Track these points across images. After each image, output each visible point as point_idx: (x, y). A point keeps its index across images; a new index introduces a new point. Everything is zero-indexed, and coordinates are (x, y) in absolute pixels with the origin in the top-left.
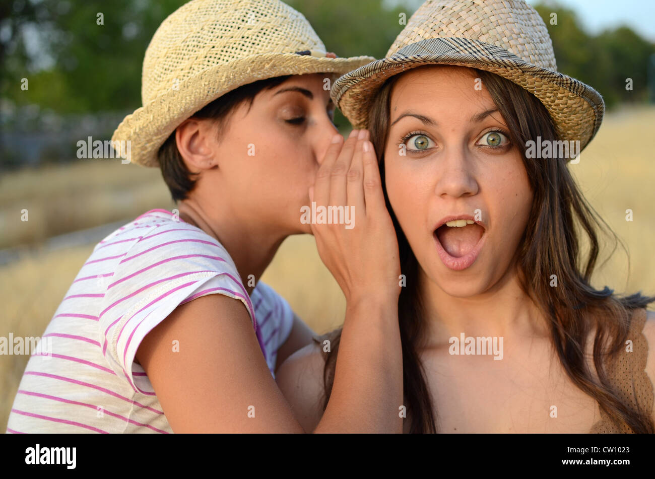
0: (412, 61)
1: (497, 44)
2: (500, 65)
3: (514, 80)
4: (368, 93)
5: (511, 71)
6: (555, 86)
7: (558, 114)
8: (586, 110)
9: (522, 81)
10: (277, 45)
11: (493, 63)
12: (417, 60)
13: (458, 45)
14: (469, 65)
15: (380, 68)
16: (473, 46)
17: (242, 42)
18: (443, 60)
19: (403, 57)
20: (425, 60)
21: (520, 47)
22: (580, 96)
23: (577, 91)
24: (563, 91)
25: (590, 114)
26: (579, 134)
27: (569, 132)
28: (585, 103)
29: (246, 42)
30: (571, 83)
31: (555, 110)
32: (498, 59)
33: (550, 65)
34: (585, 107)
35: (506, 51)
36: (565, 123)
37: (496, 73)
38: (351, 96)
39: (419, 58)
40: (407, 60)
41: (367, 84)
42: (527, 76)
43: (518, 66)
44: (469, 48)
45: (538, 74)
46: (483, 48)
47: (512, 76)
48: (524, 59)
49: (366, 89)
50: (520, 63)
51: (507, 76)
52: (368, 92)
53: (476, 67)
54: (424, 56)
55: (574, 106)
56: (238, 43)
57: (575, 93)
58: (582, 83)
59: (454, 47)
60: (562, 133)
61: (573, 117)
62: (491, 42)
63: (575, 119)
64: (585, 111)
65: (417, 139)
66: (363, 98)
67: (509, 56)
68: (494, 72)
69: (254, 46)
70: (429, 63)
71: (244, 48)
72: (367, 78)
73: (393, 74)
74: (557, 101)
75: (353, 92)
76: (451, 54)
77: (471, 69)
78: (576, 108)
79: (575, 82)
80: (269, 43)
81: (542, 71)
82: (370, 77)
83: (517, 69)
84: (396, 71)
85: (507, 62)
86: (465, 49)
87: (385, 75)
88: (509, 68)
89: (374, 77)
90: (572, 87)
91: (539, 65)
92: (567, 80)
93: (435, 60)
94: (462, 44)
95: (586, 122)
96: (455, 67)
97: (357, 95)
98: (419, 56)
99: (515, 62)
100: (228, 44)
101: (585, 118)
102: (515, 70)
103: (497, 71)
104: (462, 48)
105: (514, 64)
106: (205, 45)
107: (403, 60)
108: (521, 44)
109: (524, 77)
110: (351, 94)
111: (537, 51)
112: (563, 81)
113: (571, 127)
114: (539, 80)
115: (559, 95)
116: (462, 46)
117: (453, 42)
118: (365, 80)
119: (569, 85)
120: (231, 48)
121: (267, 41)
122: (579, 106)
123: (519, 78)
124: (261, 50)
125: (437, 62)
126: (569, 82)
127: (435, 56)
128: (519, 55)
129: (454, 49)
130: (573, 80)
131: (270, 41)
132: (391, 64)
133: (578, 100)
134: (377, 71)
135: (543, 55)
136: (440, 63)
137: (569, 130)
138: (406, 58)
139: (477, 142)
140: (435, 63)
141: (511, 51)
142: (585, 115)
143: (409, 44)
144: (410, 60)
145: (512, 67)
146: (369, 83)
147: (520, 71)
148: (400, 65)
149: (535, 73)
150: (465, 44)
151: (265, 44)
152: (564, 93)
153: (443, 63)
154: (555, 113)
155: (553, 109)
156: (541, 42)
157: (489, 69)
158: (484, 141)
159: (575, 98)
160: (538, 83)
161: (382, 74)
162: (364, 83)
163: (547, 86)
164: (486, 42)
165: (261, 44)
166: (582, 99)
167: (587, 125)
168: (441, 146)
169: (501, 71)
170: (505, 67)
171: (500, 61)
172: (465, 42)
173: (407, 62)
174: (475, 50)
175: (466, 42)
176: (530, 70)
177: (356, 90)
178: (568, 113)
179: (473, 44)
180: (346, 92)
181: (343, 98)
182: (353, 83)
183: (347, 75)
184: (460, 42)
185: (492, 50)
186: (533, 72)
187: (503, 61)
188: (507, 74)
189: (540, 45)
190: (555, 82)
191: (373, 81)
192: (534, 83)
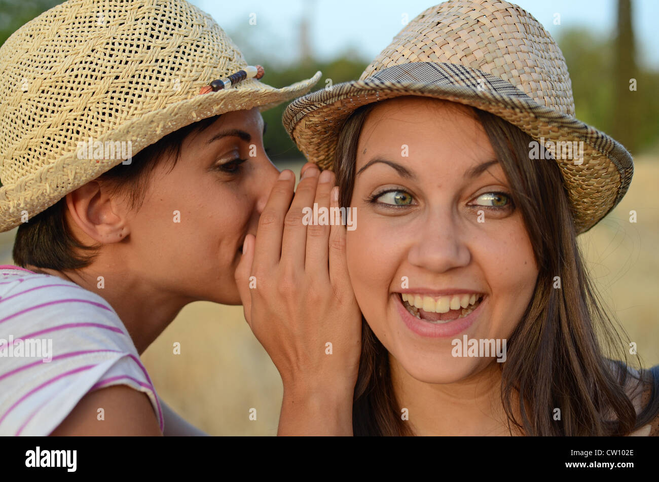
0: (389, 88)
1: (505, 77)
2: (506, 104)
3: (522, 126)
4: (330, 125)
5: (520, 115)
7: (575, 176)
9: (533, 129)
10: (203, 67)
11: (497, 101)
12: (395, 88)
13: (452, 74)
14: (465, 101)
16: (473, 77)
17: (157, 68)
18: (431, 91)
19: (377, 82)
20: (406, 89)
21: (533, 85)
22: (606, 155)
23: (603, 149)
25: (616, 179)
26: (597, 204)
27: (585, 200)
28: (611, 165)
29: (161, 67)
30: (598, 138)
31: (571, 170)
32: (505, 97)
33: (568, 112)
34: (610, 170)
35: (514, 87)
36: (581, 188)
37: (499, 115)
38: (308, 127)
39: (399, 85)
40: (383, 86)
41: (328, 112)
42: (540, 124)
43: (530, 108)
44: (467, 79)
45: (556, 122)
46: (485, 80)
47: (520, 121)
48: (536, 100)
49: (327, 118)
50: (533, 105)
51: (514, 121)
52: (330, 123)
53: (474, 105)
54: (405, 83)
55: (597, 168)
56: (150, 69)
57: (601, 151)
58: (612, 139)
59: (447, 76)
60: (576, 200)
61: (593, 181)
62: (496, 74)
63: (595, 185)
64: (609, 175)
66: (323, 130)
67: (518, 95)
68: (497, 113)
69: (174, 72)
70: (412, 93)
71: (161, 76)
72: (329, 104)
73: (364, 103)
76: (443, 85)
77: (467, 106)
78: (599, 170)
79: (603, 137)
80: (193, 66)
81: (561, 117)
82: (333, 104)
83: (529, 113)
84: (369, 100)
85: (516, 102)
86: (462, 80)
87: (352, 104)
88: (518, 110)
89: (338, 105)
90: (598, 143)
91: (558, 110)
92: (592, 133)
93: (421, 90)
94: (458, 73)
95: (609, 190)
96: (446, 102)
97: (316, 125)
98: (399, 82)
99: (527, 103)
100: (138, 72)
101: (608, 185)
102: (526, 114)
103: (501, 113)
104: (457, 78)
105: (525, 105)
106: (103, 75)
107: (377, 86)
108: (535, 81)
109: (536, 124)
110: (307, 123)
111: (554, 92)
112: (587, 133)
113: (589, 194)
114: (556, 129)
116: (457, 75)
117: (447, 69)
118: (327, 107)
119: (594, 140)
120: (142, 76)
121: (190, 63)
122: (603, 169)
123: (529, 124)
124: (184, 77)
125: (422, 92)
126: (595, 135)
127: (420, 84)
128: (531, 95)
129: (447, 78)
130: (601, 134)
131: (193, 63)
132: (361, 90)
133: (601, 160)
134: (342, 97)
135: (560, 98)
136: (426, 94)
137: (586, 198)
138: (382, 83)
139: (470, 202)
140: (419, 94)
141: (521, 88)
142: (608, 180)
143: (389, 66)
144: (386, 86)
145: (522, 108)
146: (332, 111)
147: (532, 115)
148: (373, 92)
149: (552, 120)
150: (462, 73)
151: (188, 68)
153: (430, 95)
154: (571, 174)
155: (567, 169)
156: (560, 81)
157: (491, 109)
159: (599, 157)
160: (554, 134)
161: (350, 102)
162: (325, 110)
163: (565, 138)
164: (490, 73)
165: (183, 68)
166: (608, 160)
167: (610, 192)
168: (422, 204)
169: (506, 113)
170: (513, 108)
171: (507, 99)
172: (461, 71)
173: (382, 89)
174: (474, 82)
175: (463, 71)
176: (546, 115)
177: (315, 120)
178: (588, 176)
179: (473, 74)
180: (301, 119)
181: (298, 128)
182: (311, 109)
183: (304, 97)
184: (456, 70)
185: (496, 85)
186: (549, 118)
187: (511, 100)
188: (514, 117)
189: (557, 85)
190: (576, 134)
191: (338, 109)
192: (549, 133)
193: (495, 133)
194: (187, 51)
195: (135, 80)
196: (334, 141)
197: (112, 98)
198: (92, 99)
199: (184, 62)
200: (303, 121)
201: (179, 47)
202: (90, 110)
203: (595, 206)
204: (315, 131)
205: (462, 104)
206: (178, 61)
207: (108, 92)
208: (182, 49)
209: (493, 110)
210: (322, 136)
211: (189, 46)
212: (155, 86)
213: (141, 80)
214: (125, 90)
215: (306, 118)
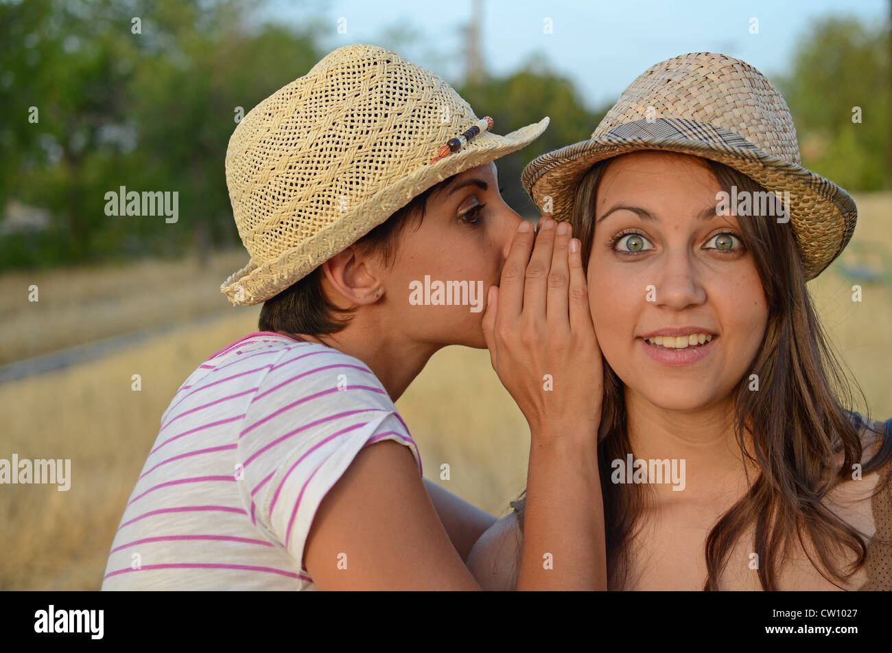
0: (631, 144)
1: (734, 130)
2: (737, 155)
3: (752, 175)
4: (569, 179)
5: (750, 165)
6: (802, 185)
7: (802, 220)
8: (835, 218)
9: (762, 177)
10: (439, 127)
11: (729, 153)
12: (636, 143)
13: (685, 128)
14: (700, 154)
15: (590, 150)
16: (704, 131)
17: (396, 134)
18: (669, 146)
19: (620, 139)
20: (646, 144)
21: (760, 136)
22: (830, 199)
23: (827, 194)
24: (810, 192)
25: (840, 223)
27: (813, 244)
28: (836, 209)
29: (400, 132)
30: (821, 184)
31: (798, 215)
32: (736, 149)
33: (794, 160)
34: (835, 213)
35: (743, 139)
36: (809, 232)
37: (730, 165)
38: (549, 182)
39: (640, 141)
40: (625, 142)
41: (570, 167)
42: (768, 172)
43: (759, 158)
44: (699, 132)
45: (782, 170)
46: (715, 134)
47: (749, 170)
48: (764, 150)
49: (567, 173)
50: (761, 155)
51: (744, 170)
52: (570, 177)
53: (707, 156)
54: (646, 139)
55: (822, 212)
56: (390, 136)
57: (825, 195)
58: (834, 185)
59: (681, 130)
60: (804, 244)
61: (819, 225)
62: (726, 127)
63: (821, 228)
65: (629, 239)
66: (563, 184)
67: (747, 146)
68: (728, 163)
69: (412, 136)
70: (651, 147)
71: (401, 141)
72: (573, 160)
73: (604, 158)
74: (801, 205)
75: (552, 176)
76: (677, 139)
77: (700, 158)
78: (824, 214)
79: (826, 183)
80: (429, 128)
81: (787, 166)
82: (576, 160)
83: (757, 162)
84: (609, 154)
85: (746, 153)
86: (695, 134)
87: (593, 159)
88: (747, 160)
89: (581, 160)
90: (822, 188)
91: (784, 159)
92: (816, 179)
93: (660, 145)
94: (690, 127)
95: (835, 233)
97: (557, 180)
98: (640, 138)
99: (756, 154)
100: (379, 140)
101: (833, 228)
102: (755, 163)
103: (732, 163)
104: (690, 132)
105: (755, 156)
106: (347, 147)
107: (620, 142)
108: (762, 133)
109: (764, 172)
110: (549, 178)
111: (779, 142)
112: (811, 180)
113: (816, 238)
114: (783, 177)
115: (806, 197)
116: (690, 129)
117: (680, 124)
118: (569, 162)
119: (818, 186)
120: (383, 144)
121: (426, 125)
122: (828, 213)
123: (758, 173)
124: (422, 139)
125: (661, 147)
126: (819, 181)
128: (758, 146)
129: (680, 132)
130: (824, 179)
131: (429, 125)
132: (604, 146)
133: (826, 204)
134: (586, 153)
135: (786, 147)
136: (664, 149)
137: (813, 241)
138: (624, 139)
139: (704, 245)
140: (658, 148)
141: (749, 140)
142: (833, 224)
143: (625, 122)
144: (628, 142)
145: (752, 159)
146: (574, 166)
147: (761, 165)
149: (779, 169)
150: (695, 128)
151: (425, 130)
152: (811, 195)
153: (667, 149)
154: (798, 218)
155: (795, 214)
156: (785, 131)
157: (723, 160)
158: (712, 244)
159: (824, 201)
160: (781, 181)
161: (591, 157)
162: (567, 166)
163: (791, 185)
164: (720, 126)
165: (420, 130)
166: (832, 204)
167: (835, 236)
168: (659, 248)
169: (737, 164)
170: (743, 159)
171: (738, 151)
172: (693, 126)
173: (624, 145)
174: (706, 136)
175: (695, 126)
176: (773, 164)
177: (556, 175)
178: (814, 220)
179: (704, 128)
180: (543, 175)
181: (538, 183)
182: (554, 165)
183: (548, 154)
184: (689, 125)
185: (726, 138)
186: (776, 167)
187: (741, 151)
188: (744, 167)
189: (783, 135)
190: (802, 181)
191: (580, 164)
192: (776, 181)
193: (727, 182)
194: (422, 114)
195: (377, 148)
196: (570, 194)
197: (358, 167)
198: (339, 171)
199: (420, 125)
200: (545, 177)
201: (414, 111)
202: (337, 180)
203: (822, 249)
204: (555, 186)
205: (696, 157)
206: (415, 124)
207: (353, 162)
208: (417, 113)
209: (725, 161)
210: (560, 191)
211: (423, 108)
212: (397, 151)
213: (383, 147)
214: (369, 158)
215: (548, 174)
